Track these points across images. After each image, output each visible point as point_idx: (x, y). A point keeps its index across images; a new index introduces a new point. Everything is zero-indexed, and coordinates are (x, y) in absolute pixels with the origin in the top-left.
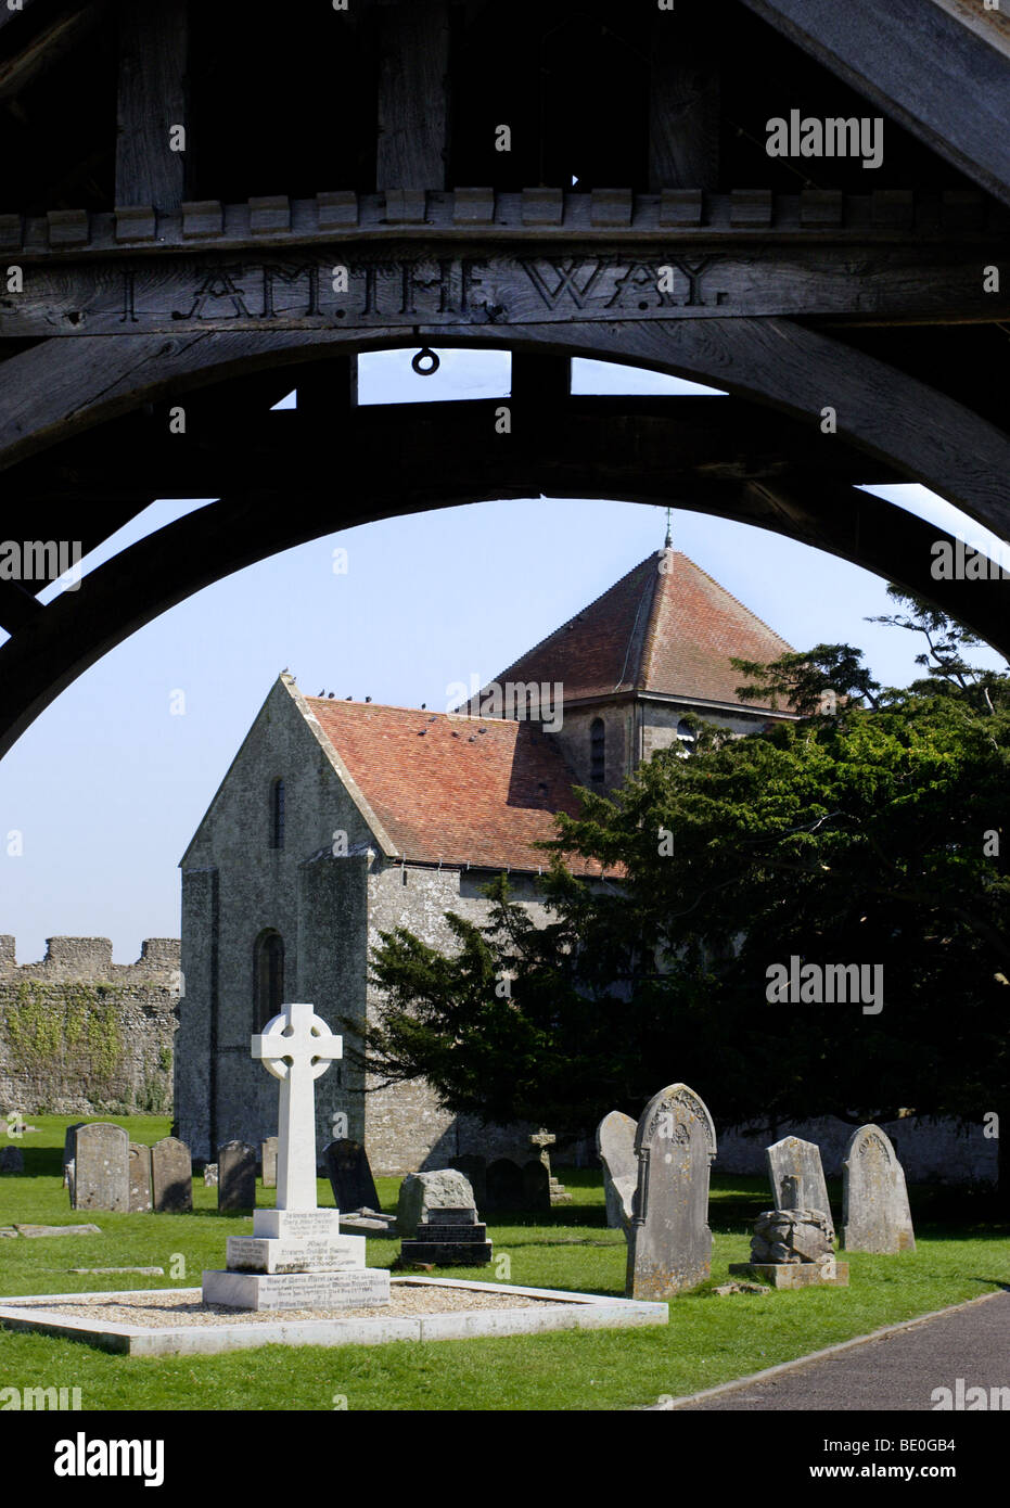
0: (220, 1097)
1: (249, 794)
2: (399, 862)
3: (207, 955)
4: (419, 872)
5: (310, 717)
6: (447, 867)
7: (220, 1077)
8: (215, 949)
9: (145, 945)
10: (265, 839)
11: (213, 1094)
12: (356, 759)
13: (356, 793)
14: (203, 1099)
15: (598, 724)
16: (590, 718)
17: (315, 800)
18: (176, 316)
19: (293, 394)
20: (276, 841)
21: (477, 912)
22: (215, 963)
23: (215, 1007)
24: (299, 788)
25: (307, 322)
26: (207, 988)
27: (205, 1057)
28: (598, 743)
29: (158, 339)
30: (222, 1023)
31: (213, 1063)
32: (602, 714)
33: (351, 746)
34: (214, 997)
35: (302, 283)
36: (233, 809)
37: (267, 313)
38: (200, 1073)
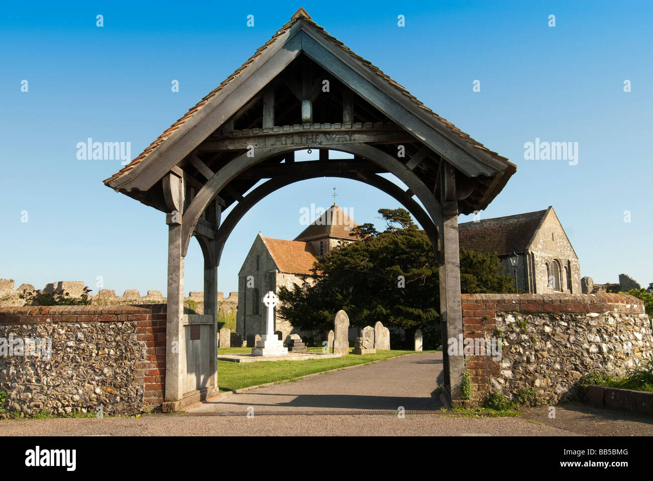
0: (246, 326)
1: (252, 259)
2: (282, 273)
3: (244, 295)
4: (286, 275)
5: (265, 242)
6: (292, 274)
7: (246, 321)
8: (245, 293)
9: (230, 293)
10: (255, 268)
11: (244, 326)
12: (274, 251)
13: (274, 258)
14: (242, 327)
15: (322, 242)
16: (320, 241)
17: (265, 260)
18: (272, 145)
19: (284, 160)
20: (258, 269)
21: (299, 282)
22: (245, 296)
23: (245, 306)
24: (262, 257)
25: (292, 145)
26: (244, 302)
27: (243, 317)
28: (322, 247)
29: (269, 149)
30: (246, 309)
31: (244, 318)
32: (322, 240)
33: (273, 248)
34: (245, 304)
35: (291, 139)
36: (249, 262)
37: (286, 144)
38: (242, 321)
